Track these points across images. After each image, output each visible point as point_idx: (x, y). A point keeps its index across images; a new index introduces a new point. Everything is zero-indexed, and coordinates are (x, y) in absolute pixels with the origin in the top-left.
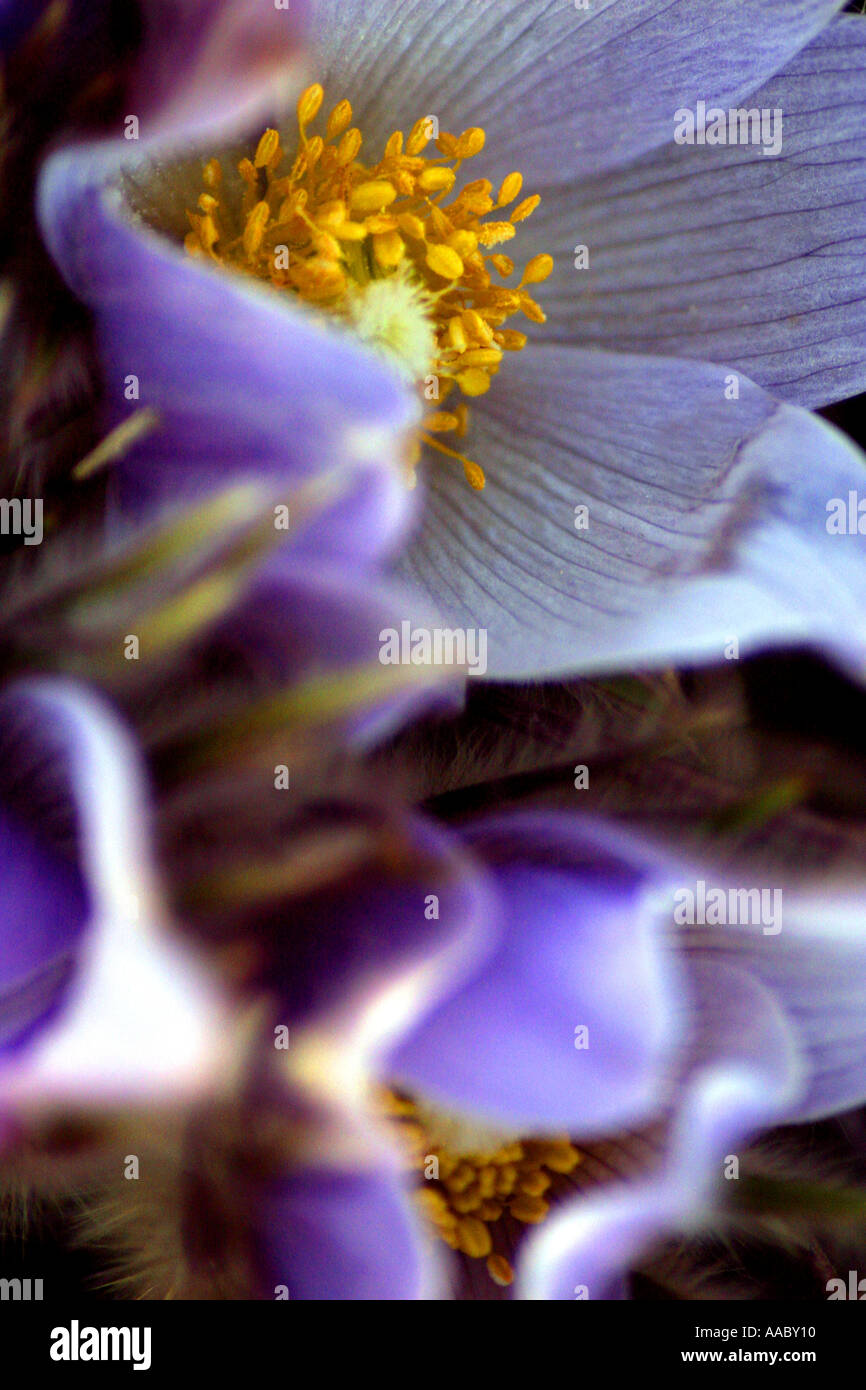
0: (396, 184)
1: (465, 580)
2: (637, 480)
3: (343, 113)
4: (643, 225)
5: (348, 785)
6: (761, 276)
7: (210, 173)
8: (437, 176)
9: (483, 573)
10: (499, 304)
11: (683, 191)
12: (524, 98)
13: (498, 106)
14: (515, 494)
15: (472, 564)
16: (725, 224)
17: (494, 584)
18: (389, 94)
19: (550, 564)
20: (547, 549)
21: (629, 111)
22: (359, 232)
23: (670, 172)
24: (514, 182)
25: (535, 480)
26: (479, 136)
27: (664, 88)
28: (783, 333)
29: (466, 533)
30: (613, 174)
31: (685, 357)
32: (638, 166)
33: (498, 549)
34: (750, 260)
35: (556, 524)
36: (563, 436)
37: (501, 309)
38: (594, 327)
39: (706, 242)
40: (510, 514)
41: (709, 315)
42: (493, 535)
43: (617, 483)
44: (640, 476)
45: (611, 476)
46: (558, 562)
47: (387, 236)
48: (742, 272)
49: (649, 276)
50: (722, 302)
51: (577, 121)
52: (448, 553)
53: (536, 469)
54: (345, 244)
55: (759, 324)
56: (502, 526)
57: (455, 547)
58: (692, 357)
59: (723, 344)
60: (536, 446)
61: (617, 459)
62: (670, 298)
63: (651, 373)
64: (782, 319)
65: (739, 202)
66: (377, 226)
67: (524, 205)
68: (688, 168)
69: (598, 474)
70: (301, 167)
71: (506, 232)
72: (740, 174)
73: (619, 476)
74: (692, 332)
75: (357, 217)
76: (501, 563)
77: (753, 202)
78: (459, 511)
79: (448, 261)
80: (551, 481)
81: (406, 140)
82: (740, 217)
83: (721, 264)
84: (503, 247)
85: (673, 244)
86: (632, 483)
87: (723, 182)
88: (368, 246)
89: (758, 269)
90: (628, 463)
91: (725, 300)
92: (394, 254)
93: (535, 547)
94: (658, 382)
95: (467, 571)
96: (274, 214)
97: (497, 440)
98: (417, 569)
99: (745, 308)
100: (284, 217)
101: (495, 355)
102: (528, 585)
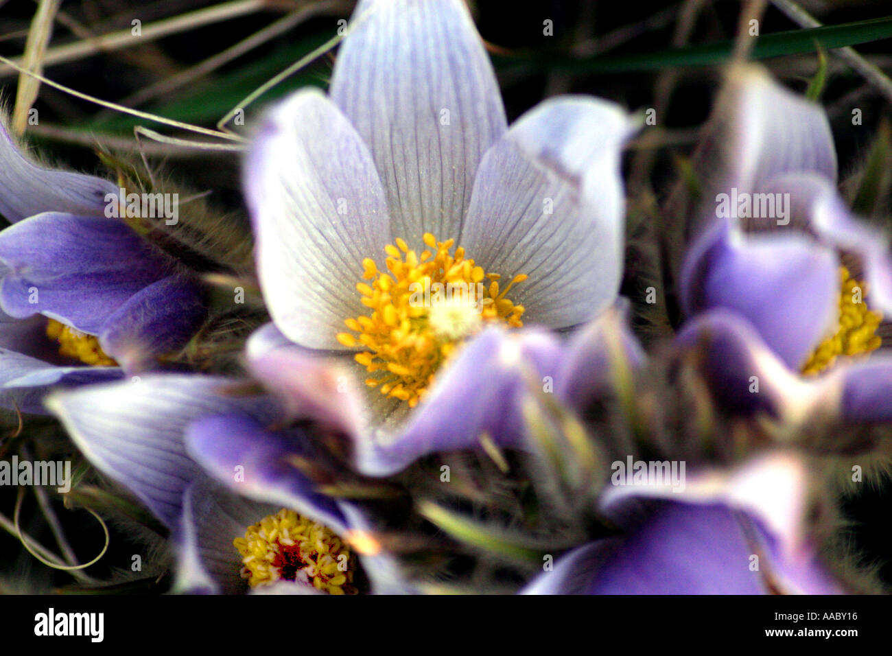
0: (386, 304)
1: (569, 287)
2: (530, 203)
3: (350, 323)
4: (413, 185)
5: (661, 367)
6: (442, 137)
7: (372, 384)
8: (384, 282)
9: (565, 279)
10: (444, 260)
11: (400, 168)
12: (350, 234)
13: (354, 248)
14: (530, 257)
15: (560, 283)
16: (417, 151)
17: (572, 275)
18: (343, 297)
19: (565, 249)
20: (557, 247)
21: (361, 190)
22: (406, 325)
23: (391, 172)
24: (390, 250)
25: (525, 247)
26: (367, 262)
27: (353, 175)
28: (470, 131)
29: (546, 282)
30: (389, 197)
31: (475, 173)
32: (386, 185)
33: (555, 270)
34: (435, 141)
35: (547, 241)
36: (505, 232)
37: (446, 258)
38: (457, 210)
39: (424, 158)
40: (539, 260)
41: (457, 160)
42: (548, 270)
43: (530, 213)
44: (528, 202)
45: (527, 213)
46: (564, 244)
47: (409, 310)
48: (440, 145)
49: (437, 183)
50: (452, 155)
51: (364, 213)
52: (555, 292)
53: (519, 246)
54: (411, 331)
55: (464, 140)
56: (545, 264)
57: (552, 288)
58: (476, 170)
59: (471, 157)
60: (509, 244)
61: (520, 210)
62: (448, 176)
63: (482, 189)
64: (464, 132)
65: (408, 144)
66: (403, 315)
67: (400, 246)
68: (390, 165)
69: (525, 219)
70: (374, 347)
71: (412, 256)
72: (395, 142)
73: (528, 210)
74: (464, 168)
75: (399, 323)
76: (562, 268)
77: (409, 139)
78: (535, 283)
79: (423, 283)
80: (525, 240)
81: (366, 296)
82: (414, 144)
83: (435, 153)
84: (419, 256)
85: (423, 173)
86: (531, 205)
87: (398, 150)
88: (412, 319)
89: (439, 139)
90: (522, 206)
91: (452, 153)
92: (417, 308)
93: (557, 252)
94: (486, 188)
95: (564, 285)
96: (393, 361)
97: (504, 261)
98: (561, 307)
99: (456, 146)
100: (396, 357)
101: (467, 264)
102: (573, 260)
